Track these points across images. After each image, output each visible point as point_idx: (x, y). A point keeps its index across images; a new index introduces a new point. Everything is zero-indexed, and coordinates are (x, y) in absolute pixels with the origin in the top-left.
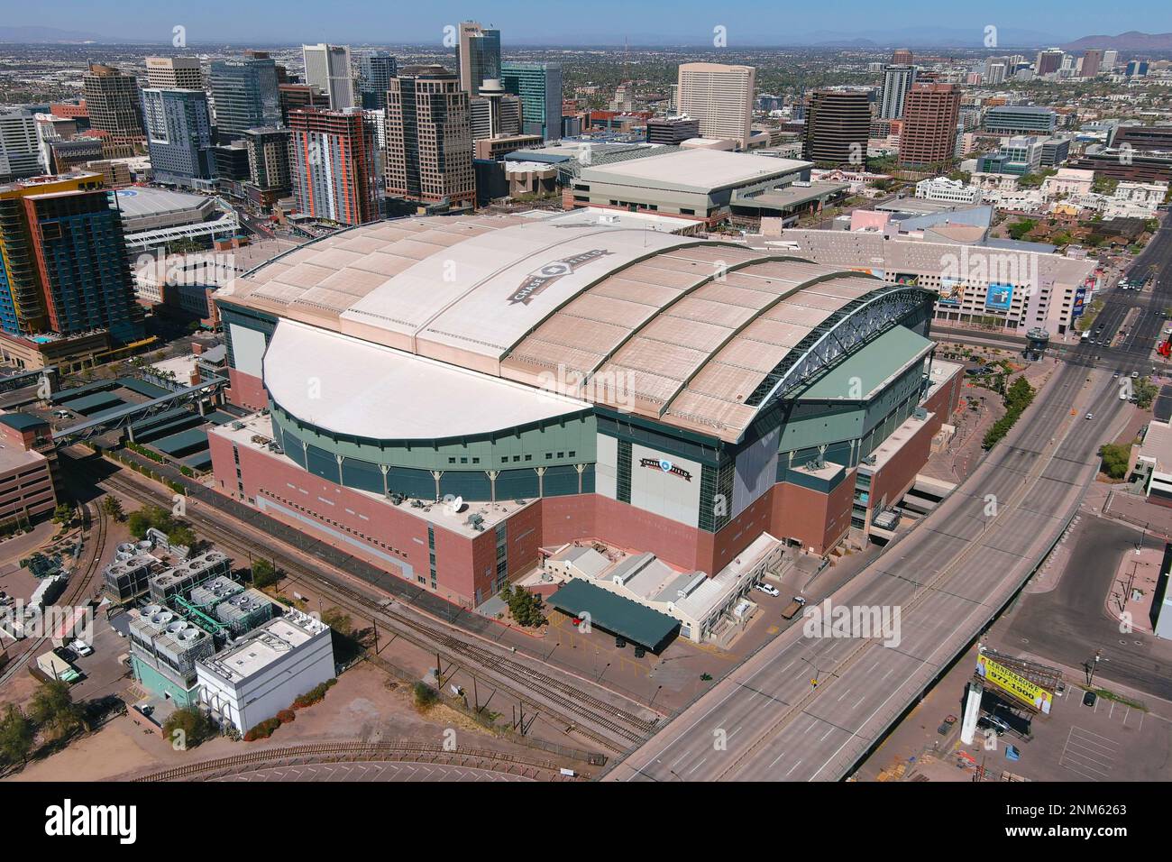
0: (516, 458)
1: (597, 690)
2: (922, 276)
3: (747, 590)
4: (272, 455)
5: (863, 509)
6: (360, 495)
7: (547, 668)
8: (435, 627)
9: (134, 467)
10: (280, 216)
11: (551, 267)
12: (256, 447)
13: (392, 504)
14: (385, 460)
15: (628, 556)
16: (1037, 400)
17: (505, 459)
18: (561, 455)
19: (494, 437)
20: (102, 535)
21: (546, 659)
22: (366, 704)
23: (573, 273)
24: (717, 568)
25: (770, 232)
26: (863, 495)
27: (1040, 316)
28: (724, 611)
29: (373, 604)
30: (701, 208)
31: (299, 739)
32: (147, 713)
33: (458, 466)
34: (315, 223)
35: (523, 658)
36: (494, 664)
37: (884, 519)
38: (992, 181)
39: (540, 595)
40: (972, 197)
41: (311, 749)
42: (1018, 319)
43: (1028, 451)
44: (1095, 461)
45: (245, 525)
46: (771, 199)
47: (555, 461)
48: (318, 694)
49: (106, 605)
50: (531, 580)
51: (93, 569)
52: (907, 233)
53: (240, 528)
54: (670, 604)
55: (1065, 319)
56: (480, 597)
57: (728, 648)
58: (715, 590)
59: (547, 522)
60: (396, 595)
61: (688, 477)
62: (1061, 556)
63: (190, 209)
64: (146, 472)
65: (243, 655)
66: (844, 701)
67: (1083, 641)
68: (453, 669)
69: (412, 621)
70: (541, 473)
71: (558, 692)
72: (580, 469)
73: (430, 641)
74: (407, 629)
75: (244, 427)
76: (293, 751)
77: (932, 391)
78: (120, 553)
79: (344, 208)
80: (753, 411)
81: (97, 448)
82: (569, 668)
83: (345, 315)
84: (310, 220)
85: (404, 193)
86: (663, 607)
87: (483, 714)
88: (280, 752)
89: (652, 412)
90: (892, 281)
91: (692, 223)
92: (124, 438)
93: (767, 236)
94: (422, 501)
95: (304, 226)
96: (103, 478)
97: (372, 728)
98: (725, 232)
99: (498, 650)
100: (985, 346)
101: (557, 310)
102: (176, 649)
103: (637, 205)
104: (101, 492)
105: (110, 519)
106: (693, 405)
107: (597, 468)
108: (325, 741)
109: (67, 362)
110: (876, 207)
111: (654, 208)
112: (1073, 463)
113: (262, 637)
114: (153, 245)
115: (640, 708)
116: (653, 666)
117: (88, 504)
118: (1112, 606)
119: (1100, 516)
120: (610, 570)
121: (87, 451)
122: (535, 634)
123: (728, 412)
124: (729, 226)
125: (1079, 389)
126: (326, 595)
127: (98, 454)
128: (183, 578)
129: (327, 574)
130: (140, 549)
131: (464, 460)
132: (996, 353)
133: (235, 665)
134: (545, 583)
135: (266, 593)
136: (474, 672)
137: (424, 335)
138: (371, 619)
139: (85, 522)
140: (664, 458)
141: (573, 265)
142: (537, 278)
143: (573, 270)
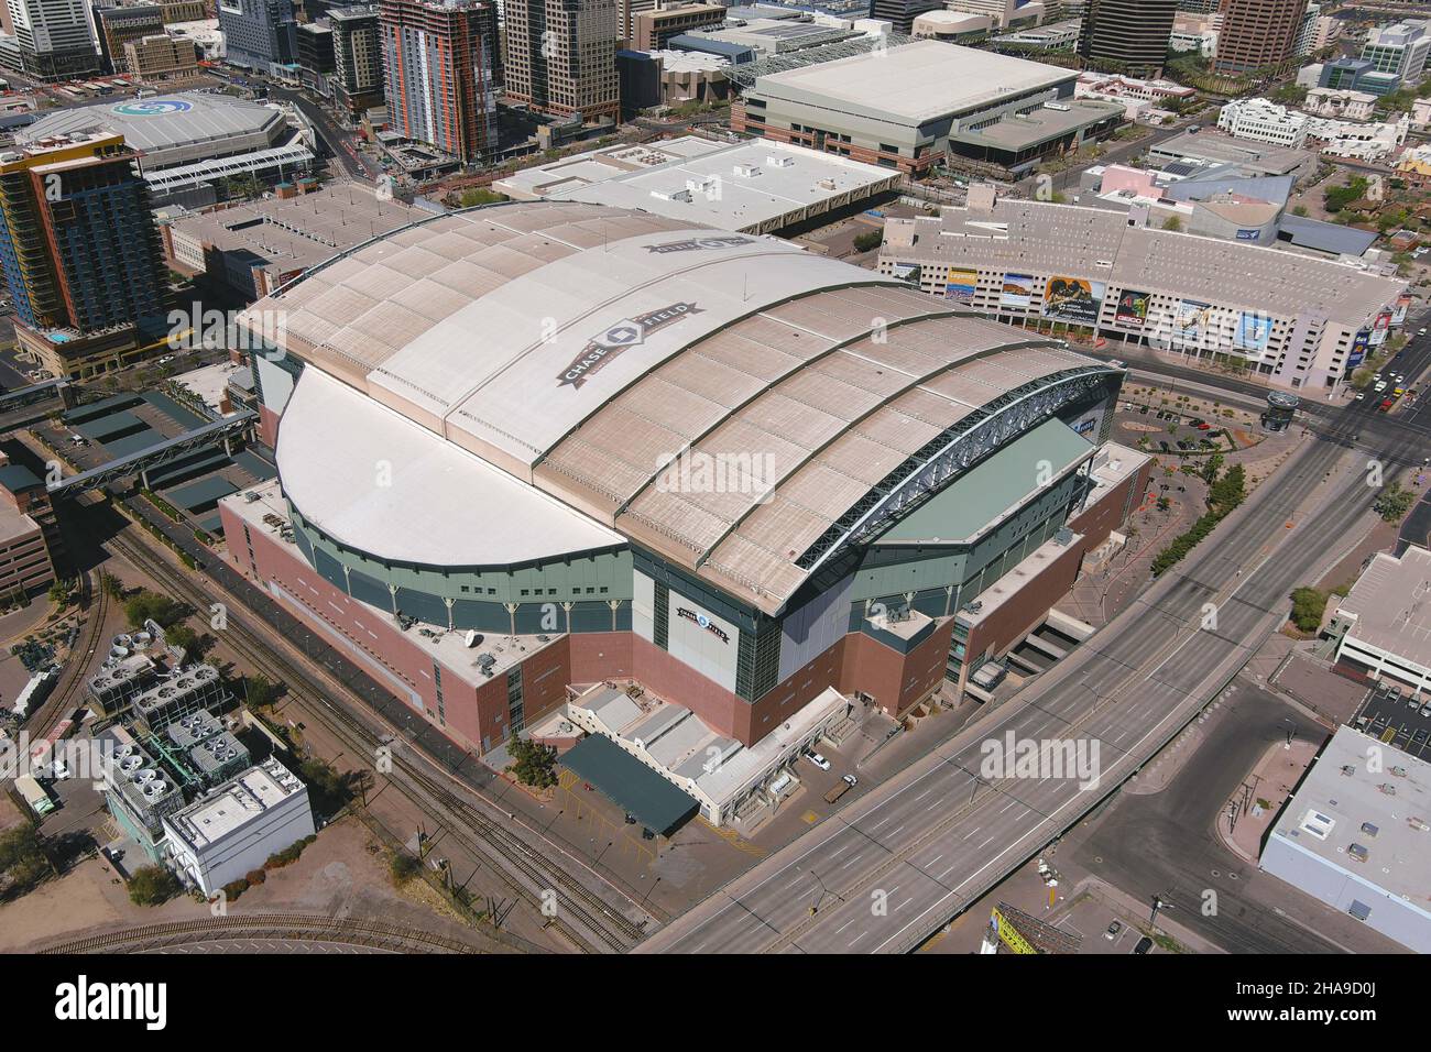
0: (538, 591)
1: (590, 878)
2: (1155, 296)
3: (793, 760)
4: (282, 543)
5: (960, 663)
6: (366, 611)
7: (543, 844)
8: (435, 777)
9: (145, 524)
10: (369, 131)
11: (619, 330)
12: (266, 529)
13: (399, 629)
14: (394, 581)
15: (666, 704)
16: (1249, 502)
17: (524, 592)
18: (590, 590)
19: (511, 569)
20: (101, 617)
21: (546, 830)
22: (341, 870)
23: (642, 343)
24: (757, 732)
25: (977, 205)
26: (960, 648)
27: (1302, 364)
28: (758, 788)
29: (373, 740)
30: (906, 145)
31: (267, 906)
32: (116, 861)
33: (471, 596)
34: (409, 146)
35: (520, 827)
37: (986, 674)
38: (1336, 102)
39: (555, 748)
40: (1293, 135)
41: (276, 920)
42: (1274, 363)
43: (1202, 586)
44: (1285, 606)
45: (254, 616)
46: (1010, 134)
47: (583, 596)
48: (294, 853)
49: (91, 719)
50: (547, 730)
51: (86, 663)
52: (1174, 203)
53: (248, 621)
54: (690, 781)
55: (1336, 370)
56: (487, 740)
57: (750, 836)
59: (575, 659)
60: (401, 729)
61: (726, 639)
62: (1191, 740)
63: (253, 131)
64: (158, 532)
65: (211, 811)
66: (842, 934)
67: (1168, 868)
68: (443, 831)
69: (410, 766)
70: (568, 607)
72: (614, 606)
73: (424, 794)
74: (404, 777)
75: (258, 498)
76: (255, 921)
77: (1093, 497)
78: (116, 647)
79: (444, 131)
80: (803, 575)
81: (107, 492)
82: (567, 844)
83: (373, 377)
84: (403, 141)
85: (528, 101)
86: (685, 783)
87: (460, 896)
89: (689, 561)
90: (1116, 298)
91: (886, 173)
92: (139, 483)
93: (973, 210)
94: (433, 628)
95: (395, 152)
96: (110, 536)
97: (342, 900)
98: (935, 182)
99: (495, 813)
100: (1218, 401)
101: (611, 399)
102: (142, 803)
103: (825, 132)
104: (106, 556)
105: (111, 598)
106: (739, 556)
107: (635, 605)
108: (291, 912)
109: (89, 365)
110: (1152, 147)
111: (847, 139)
112: (1254, 609)
113: (235, 790)
114: (207, 181)
115: (630, 905)
116: (660, 852)
117: (91, 573)
118: (1223, 821)
119: (1262, 687)
120: (638, 725)
121: (97, 495)
122: (540, 796)
123: (774, 572)
124: (944, 169)
125: (1317, 483)
126: (326, 722)
127: (108, 502)
128: (169, 699)
129: (331, 693)
130: (137, 642)
131: (478, 590)
132: (1228, 414)
133: (201, 825)
134: (563, 734)
135: (260, 717)
136: (463, 841)
137: (456, 419)
138: (368, 759)
139: (83, 599)
140: (701, 613)
141: (647, 329)
142: (598, 347)
143: (644, 337)
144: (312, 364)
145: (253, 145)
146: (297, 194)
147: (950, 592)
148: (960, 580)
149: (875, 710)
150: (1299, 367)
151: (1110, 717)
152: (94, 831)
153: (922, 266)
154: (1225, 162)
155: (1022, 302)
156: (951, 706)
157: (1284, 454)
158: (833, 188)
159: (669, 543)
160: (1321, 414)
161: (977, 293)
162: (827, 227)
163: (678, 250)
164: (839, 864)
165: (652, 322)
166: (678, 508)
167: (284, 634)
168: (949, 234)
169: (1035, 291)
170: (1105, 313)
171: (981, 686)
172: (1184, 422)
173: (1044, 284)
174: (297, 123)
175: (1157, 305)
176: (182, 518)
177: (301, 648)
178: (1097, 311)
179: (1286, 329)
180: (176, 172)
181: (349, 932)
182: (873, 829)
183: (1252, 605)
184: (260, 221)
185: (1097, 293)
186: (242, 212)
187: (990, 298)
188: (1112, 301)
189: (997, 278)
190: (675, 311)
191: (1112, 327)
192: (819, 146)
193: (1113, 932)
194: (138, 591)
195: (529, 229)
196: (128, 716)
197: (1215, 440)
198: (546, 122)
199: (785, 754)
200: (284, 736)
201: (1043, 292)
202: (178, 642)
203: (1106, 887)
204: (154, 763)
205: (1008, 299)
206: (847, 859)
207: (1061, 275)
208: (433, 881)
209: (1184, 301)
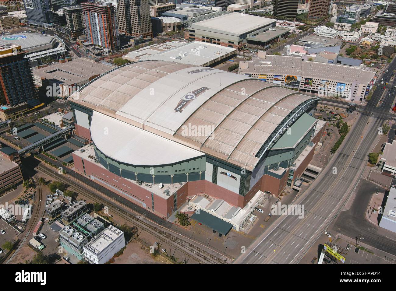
0: (180, 171)
1: (208, 249)
2: (314, 79)
3: (254, 211)
4: (96, 163)
5: (291, 180)
6: (127, 180)
7: (191, 241)
8: (155, 226)
9: (46, 162)
10: (80, 43)
11: (188, 95)
12: (90, 160)
13: (139, 185)
14: (136, 171)
15: (216, 199)
16: (350, 132)
17: (176, 171)
18: (194, 169)
19: (173, 165)
20: (40, 190)
21: (191, 238)
22: (136, 255)
24: (244, 205)
25: (261, 57)
26: (291, 176)
28: (247, 220)
29: (134, 218)
30: (236, 41)
32: (68, 260)
33: (160, 173)
34: (93, 47)
35: (184, 237)
36: (175, 240)
38: (342, 26)
39: (188, 214)
40: (334, 35)
43: (346, 155)
44: (367, 158)
45: (88, 186)
46: (263, 37)
47: (192, 171)
48: (121, 252)
49: (47, 220)
50: (185, 210)
51: (40, 204)
52: (310, 54)
53: (86, 187)
54: (230, 220)
55: (362, 96)
56: (168, 214)
57: (248, 233)
59: (189, 188)
60: (141, 214)
61: (236, 179)
62: (353, 196)
63: (47, 44)
64: (51, 164)
65: (97, 243)
66: (283, 256)
67: (357, 229)
68: (162, 242)
69: (147, 224)
70: (187, 174)
71: (195, 250)
72: (200, 173)
73: (153, 231)
74: (146, 227)
75: (84, 151)
77: (315, 134)
78: (48, 198)
79: (104, 42)
80: (258, 159)
81: (31, 153)
82: (198, 241)
83: (117, 113)
84: (91, 45)
85: (125, 32)
86: (228, 220)
89: (225, 158)
90: (304, 80)
91: (232, 49)
92: (41, 150)
94: (149, 184)
95: (90, 48)
96: (36, 166)
98: (245, 51)
99: (176, 235)
100: (334, 106)
101: (191, 115)
102: (76, 242)
103: (212, 39)
104: (36, 172)
105: (42, 184)
106: (238, 156)
107: (206, 172)
109: (14, 116)
110: (299, 40)
111: (219, 40)
112: (360, 160)
113: (102, 236)
114: (35, 59)
115: (221, 255)
116: (224, 240)
117: (33, 177)
118: (367, 216)
119: (366, 180)
120: (210, 206)
121: (28, 155)
122: (187, 228)
123: (250, 159)
124: (246, 48)
125: (365, 126)
126: (119, 214)
127: (32, 156)
128: (73, 212)
129: (118, 206)
130: (54, 196)
131: (162, 172)
132: (338, 109)
133: (95, 247)
134: (189, 210)
135: (99, 214)
136: (168, 243)
137: (146, 124)
138: (134, 223)
139: (33, 185)
140: (228, 172)
141: (196, 95)
142: (184, 100)
143: (196, 98)
144: (95, 110)
145: (48, 48)
146: (65, 62)
147: (289, 161)
148: (291, 158)
149: (271, 195)
150: (353, 96)
151: (334, 191)
152: (57, 253)
153: (251, 74)
154: (320, 43)
155: (279, 83)
156: (289, 193)
157: (354, 119)
158: (220, 54)
159: (218, 154)
160: (361, 108)
161: (267, 81)
162: (219, 65)
163: (195, 72)
164: (277, 237)
165: (197, 93)
166: (218, 144)
167: (99, 190)
168: (256, 65)
169: (282, 80)
170: (301, 85)
171: (297, 186)
172: (327, 112)
173: (285, 77)
174: (58, 41)
175: (315, 82)
176: (57, 159)
177: (105, 194)
178: (299, 84)
179: (349, 86)
182: (283, 227)
184: (56, 70)
185: (299, 79)
186: (50, 68)
187: (270, 82)
188: (303, 81)
189: (272, 77)
190: (202, 89)
191: (303, 88)
192: (211, 42)
193: (348, 247)
194: (50, 181)
195: (151, 69)
196: (59, 218)
197: (336, 117)
198: (132, 38)
199: (252, 210)
200: (108, 219)
201: (284, 80)
202: (68, 195)
203: (343, 235)
204: (76, 230)
205: (275, 82)
206: (279, 236)
207: (289, 75)
208: (163, 255)
209: (322, 80)
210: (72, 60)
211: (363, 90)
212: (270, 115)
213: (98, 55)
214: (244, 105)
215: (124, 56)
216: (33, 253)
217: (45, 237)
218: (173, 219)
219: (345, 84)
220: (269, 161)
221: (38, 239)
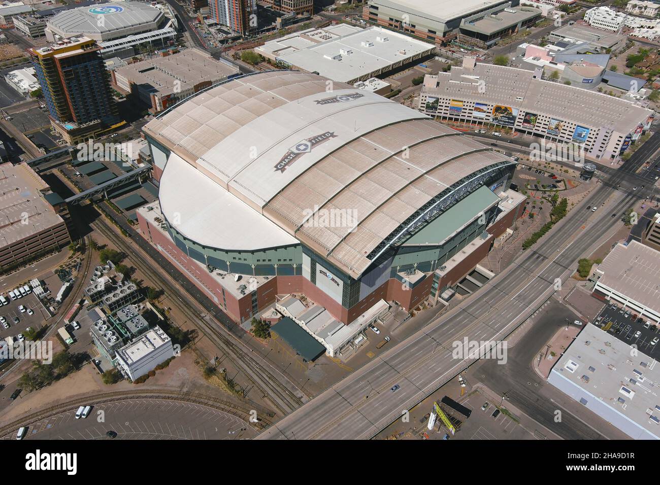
0: (264, 260)
1: (282, 378)
2: (540, 116)
3: (365, 330)
4: (162, 230)
5: (435, 289)
6: (195, 263)
7: (263, 362)
8: (222, 333)
9: (107, 215)
10: (201, 19)
11: (301, 145)
12: (155, 224)
13: (208, 272)
14: (206, 253)
16: (569, 215)
18: (285, 260)
19: (253, 252)
20: (90, 257)
21: (265, 357)
22: (185, 371)
24: (350, 318)
25: (468, 66)
26: (436, 284)
27: (601, 149)
28: (350, 342)
29: (198, 315)
30: (440, 31)
31: (156, 385)
32: (98, 365)
33: (237, 261)
34: (218, 27)
35: (255, 355)
37: (446, 294)
38: (640, 8)
39: (270, 322)
40: (618, 26)
41: (160, 391)
42: (589, 148)
43: (542, 256)
44: (575, 266)
45: (151, 259)
46: (487, 26)
47: (282, 262)
48: (166, 364)
49: (87, 304)
50: (268, 314)
51: (84, 278)
52: (556, 64)
53: (149, 260)
54: (322, 340)
55: (616, 152)
56: (243, 318)
57: (346, 362)
58: (347, 332)
59: (279, 286)
60: (209, 311)
61: (338, 285)
62: (529, 325)
63: (150, 22)
64: (112, 219)
65: (134, 348)
67: (511, 380)
68: (225, 356)
69: (213, 328)
70: (276, 266)
71: (265, 376)
72: (295, 266)
73: (217, 340)
74: (210, 332)
75: (152, 209)
76: (151, 391)
77: (501, 216)
78: (96, 272)
79: (234, 21)
80: (369, 263)
81: (91, 200)
82: (273, 363)
83: (199, 161)
84: (216, 24)
85: (272, 4)
86: (320, 340)
87: (231, 384)
88: (147, 391)
89: (324, 254)
90: (523, 115)
91: (430, 46)
92: (103, 196)
93: (465, 68)
94: (222, 272)
95: (212, 30)
96: (93, 220)
97: (185, 384)
98: (452, 49)
99: (245, 349)
101: (296, 178)
102: (107, 345)
104: (91, 230)
105: (93, 249)
106: (344, 252)
107: (303, 266)
108: (166, 388)
109: (82, 138)
110: (552, 32)
111: (413, 27)
112: (562, 267)
113: (143, 340)
114: (131, 46)
115: (297, 390)
116: (309, 367)
117: (85, 237)
118: (535, 361)
119: (560, 302)
120: (303, 313)
121: (88, 202)
122: (263, 342)
123: (358, 261)
124: (456, 42)
126: (180, 308)
127: (91, 205)
128: (117, 299)
129: (182, 294)
130: (104, 270)
131: (240, 259)
132: (566, 171)
133: (130, 354)
134: (274, 317)
135: (153, 305)
136: (232, 360)
137: (232, 184)
138: (196, 323)
139: (82, 249)
140: (328, 273)
141: (313, 144)
142: (292, 153)
143: (311, 149)
144: (173, 152)
145: (150, 28)
146: (169, 54)
147: (432, 263)
148: (437, 258)
149: (400, 308)
150: (599, 150)
151: (494, 317)
152: (89, 352)
153: (439, 98)
154: (585, 41)
155: (482, 115)
156: (432, 306)
157: (587, 192)
158: (405, 54)
159: (317, 245)
160: (606, 172)
161: (463, 111)
162: (401, 73)
163: (329, 102)
164: (379, 377)
165: (316, 141)
166: (321, 230)
167: (163, 268)
168: (453, 81)
169: (488, 111)
170: (518, 122)
171: (444, 299)
172: (546, 175)
174: (170, 16)
175: (540, 120)
176: (122, 212)
177: (170, 274)
178: (515, 121)
179: (595, 133)
180: (117, 42)
181: (187, 397)
182: (393, 363)
183: (561, 266)
184: (153, 68)
185: (515, 113)
186: (145, 64)
187: (469, 113)
188: (521, 117)
189: (472, 105)
190: (325, 136)
191: (521, 128)
192: (401, 28)
193: (484, 407)
194: (105, 246)
195: (266, 89)
196: (101, 303)
197: (558, 184)
198: (280, 15)
199: (362, 327)
200: (162, 313)
201: (491, 111)
202: (121, 271)
203: (485, 388)
204: (111, 328)
205: (476, 114)
206: (382, 375)
207: (500, 105)
208: (220, 377)
209: (552, 119)
210: (179, 52)
211: (618, 143)
212: (414, 190)
213: (222, 42)
214: (379, 169)
215: (257, 48)
216: (60, 347)
217: (78, 327)
218: (247, 326)
219: (588, 129)
220: (400, 260)
221: (70, 329)
